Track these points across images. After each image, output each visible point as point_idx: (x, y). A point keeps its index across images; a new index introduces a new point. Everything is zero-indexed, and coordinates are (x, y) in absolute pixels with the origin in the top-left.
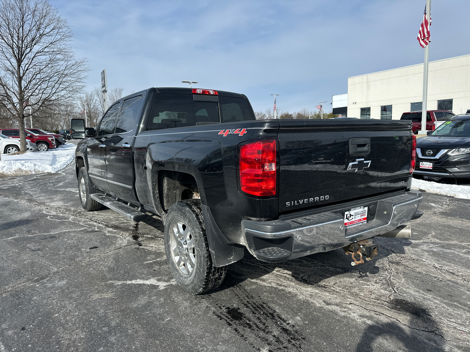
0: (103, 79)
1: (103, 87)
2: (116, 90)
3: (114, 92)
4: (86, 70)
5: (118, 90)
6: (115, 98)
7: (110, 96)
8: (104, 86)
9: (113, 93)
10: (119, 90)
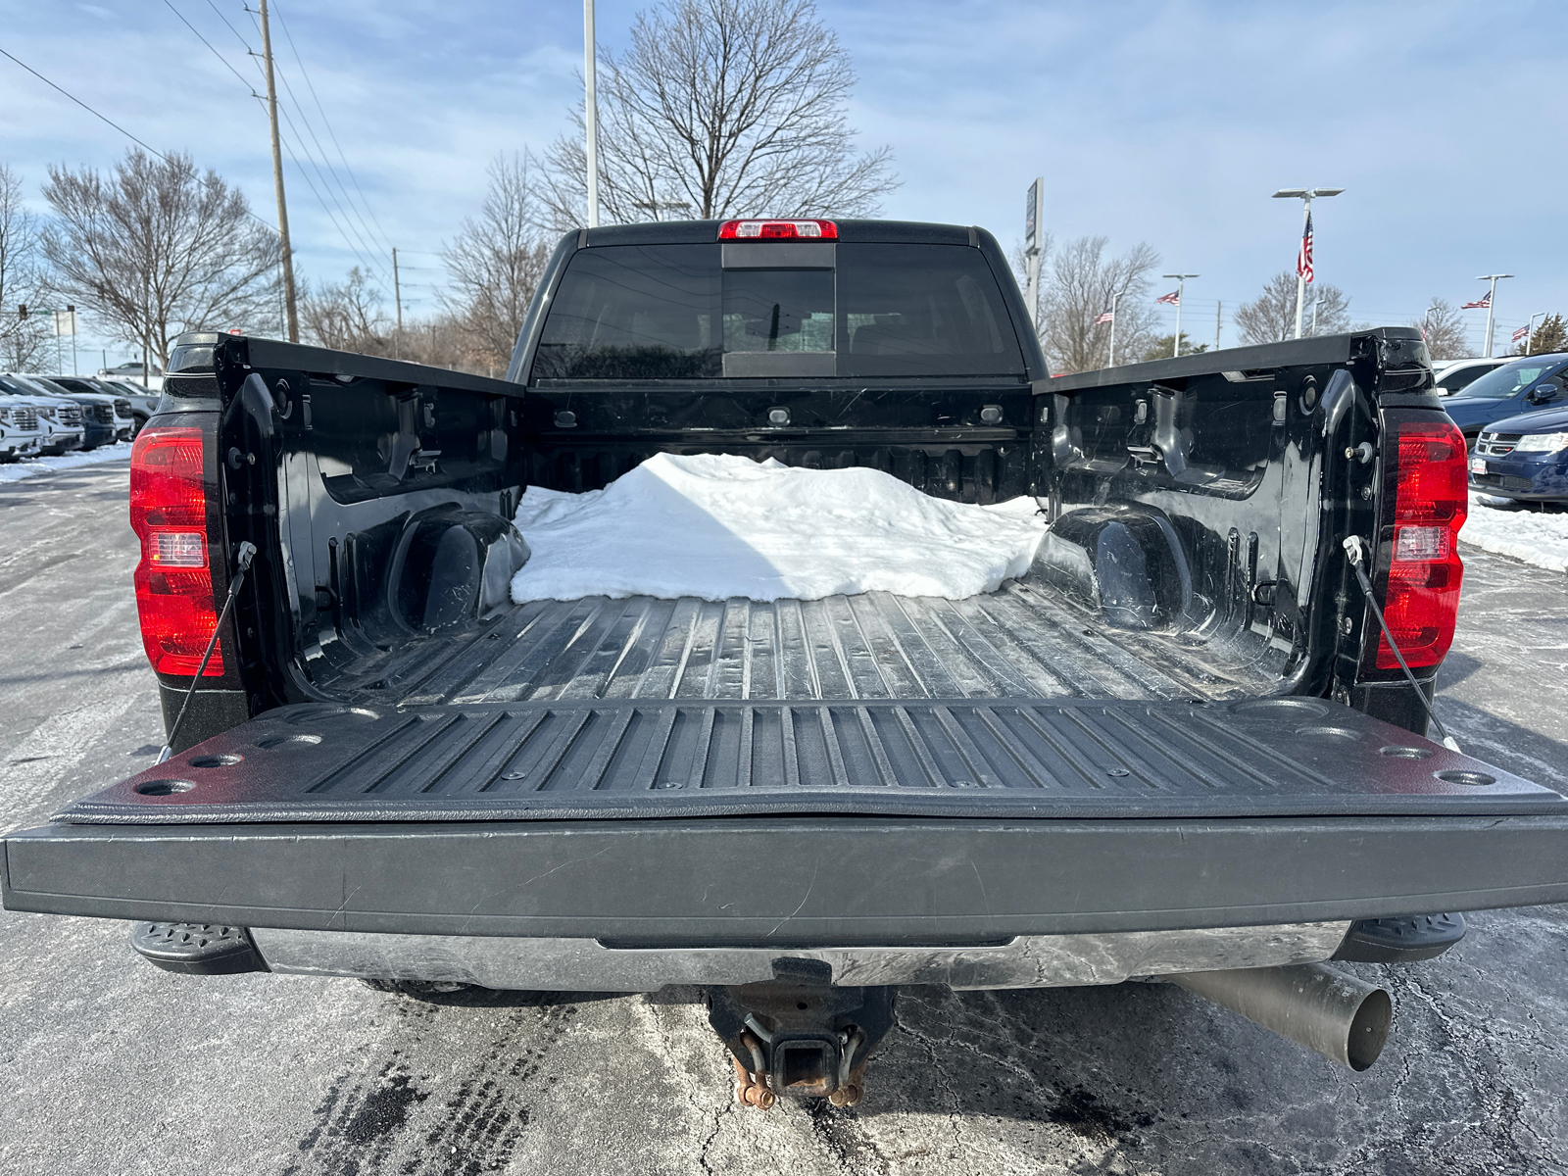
0: (1033, 209)
1: (1028, 238)
2: (1083, 245)
3: (1075, 253)
4: (887, 186)
5: (1088, 246)
6: (1077, 270)
7: (1059, 267)
8: (1031, 235)
9: (1071, 257)
10: (1093, 244)
